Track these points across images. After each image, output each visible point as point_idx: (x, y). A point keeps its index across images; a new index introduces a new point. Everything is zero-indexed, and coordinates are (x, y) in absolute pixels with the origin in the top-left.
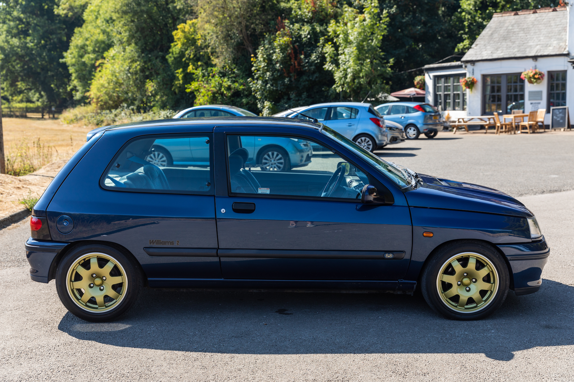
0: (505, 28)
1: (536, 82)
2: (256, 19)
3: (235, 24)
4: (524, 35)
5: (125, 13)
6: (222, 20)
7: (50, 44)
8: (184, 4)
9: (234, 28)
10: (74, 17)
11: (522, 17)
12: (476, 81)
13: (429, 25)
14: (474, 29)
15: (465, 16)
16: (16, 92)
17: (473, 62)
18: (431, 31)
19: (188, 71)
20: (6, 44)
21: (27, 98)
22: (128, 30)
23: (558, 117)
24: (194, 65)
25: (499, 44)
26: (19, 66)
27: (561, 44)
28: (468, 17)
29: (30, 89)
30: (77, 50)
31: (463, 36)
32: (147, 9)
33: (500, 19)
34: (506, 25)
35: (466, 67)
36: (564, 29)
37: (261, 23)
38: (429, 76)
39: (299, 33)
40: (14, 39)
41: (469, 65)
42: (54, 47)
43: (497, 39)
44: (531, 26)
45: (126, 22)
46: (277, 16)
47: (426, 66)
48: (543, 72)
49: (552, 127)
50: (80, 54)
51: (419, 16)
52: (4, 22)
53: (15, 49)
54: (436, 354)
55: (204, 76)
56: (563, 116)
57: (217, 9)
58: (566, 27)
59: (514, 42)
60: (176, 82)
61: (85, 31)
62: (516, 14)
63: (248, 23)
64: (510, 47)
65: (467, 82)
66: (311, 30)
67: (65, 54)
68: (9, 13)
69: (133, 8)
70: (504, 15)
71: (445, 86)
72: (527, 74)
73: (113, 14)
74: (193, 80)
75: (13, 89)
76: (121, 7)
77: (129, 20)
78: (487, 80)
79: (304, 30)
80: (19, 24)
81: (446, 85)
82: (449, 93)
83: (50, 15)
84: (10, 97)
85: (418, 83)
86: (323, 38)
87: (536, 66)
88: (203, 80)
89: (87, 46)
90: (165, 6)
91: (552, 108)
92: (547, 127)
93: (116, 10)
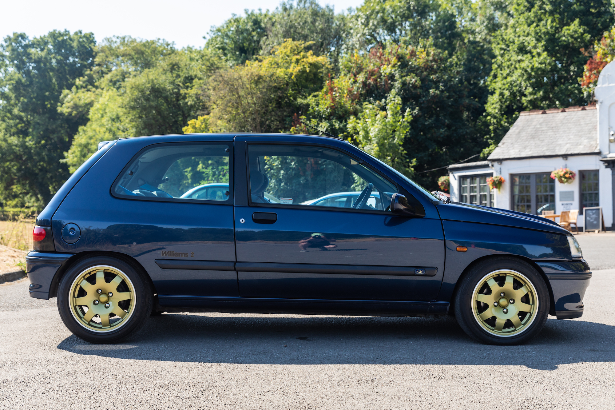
0: (533, 127)
1: (567, 181)
2: (272, 116)
3: (249, 120)
4: (553, 133)
5: (133, 108)
6: (235, 116)
7: (51, 144)
8: (196, 100)
9: (247, 124)
10: (78, 116)
11: (550, 115)
12: (504, 181)
13: (453, 128)
14: (500, 133)
15: (490, 119)
16: (11, 196)
17: (500, 161)
18: (455, 135)
19: (198, 170)
20: (4, 143)
21: (21, 203)
22: (135, 126)
23: (592, 218)
24: (204, 164)
25: (527, 142)
26: (15, 168)
27: (592, 143)
28: (493, 121)
29: (27, 194)
30: (79, 149)
31: (489, 141)
32: (156, 105)
33: (528, 117)
34: (534, 123)
35: (493, 166)
36: (595, 128)
37: (276, 120)
38: (454, 176)
39: (316, 129)
40: (12, 137)
41: (496, 164)
42: (55, 147)
43: (525, 138)
44: (560, 125)
45: (133, 117)
46: (293, 112)
47: (451, 166)
48: (574, 171)
49: (586, 228)
50: (83, 153)
51: (443, 118)
52: (4, 121)
53: (14, 147)
54: (473, 366)
55: (214, 174)
56: (597, 217)
57: (230, 104)
58: (597, 125)
59: (543, 140)
60: (185, 182)
61: (89, 129)
62: (544, 113)
63: (263, 120)
64: (539, 145)
65: (494, 181)
66: (329, 127)
67: (65, 154)
68: (10, 112)
69: (142, 103)
70: (531, 113)
71: (470, 187)
72: (558, 173)
73: (120, 109)
74: (203, 179)
75: (7, 192)
76: (129, 102)
77: (137, 116)
78: (515, 180)
79: (321, 126)
80: (19, 123)
81: (472, 185)
82: (475, 194)
83: (53, 114)
84: (4, 202)
85: (442, 183)
86: (342, 135)
87: (566, 165)
88: (213, 179)
89: (91, 145)
90: (175, 102)
91: (584, 209)
92: (580, 229)
93: (124, 105)
